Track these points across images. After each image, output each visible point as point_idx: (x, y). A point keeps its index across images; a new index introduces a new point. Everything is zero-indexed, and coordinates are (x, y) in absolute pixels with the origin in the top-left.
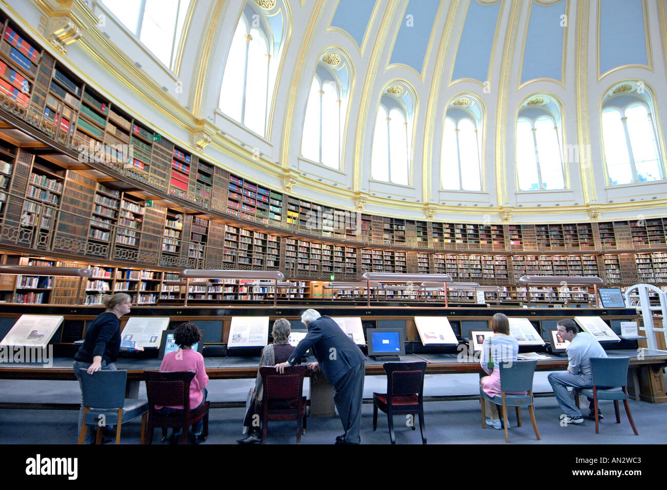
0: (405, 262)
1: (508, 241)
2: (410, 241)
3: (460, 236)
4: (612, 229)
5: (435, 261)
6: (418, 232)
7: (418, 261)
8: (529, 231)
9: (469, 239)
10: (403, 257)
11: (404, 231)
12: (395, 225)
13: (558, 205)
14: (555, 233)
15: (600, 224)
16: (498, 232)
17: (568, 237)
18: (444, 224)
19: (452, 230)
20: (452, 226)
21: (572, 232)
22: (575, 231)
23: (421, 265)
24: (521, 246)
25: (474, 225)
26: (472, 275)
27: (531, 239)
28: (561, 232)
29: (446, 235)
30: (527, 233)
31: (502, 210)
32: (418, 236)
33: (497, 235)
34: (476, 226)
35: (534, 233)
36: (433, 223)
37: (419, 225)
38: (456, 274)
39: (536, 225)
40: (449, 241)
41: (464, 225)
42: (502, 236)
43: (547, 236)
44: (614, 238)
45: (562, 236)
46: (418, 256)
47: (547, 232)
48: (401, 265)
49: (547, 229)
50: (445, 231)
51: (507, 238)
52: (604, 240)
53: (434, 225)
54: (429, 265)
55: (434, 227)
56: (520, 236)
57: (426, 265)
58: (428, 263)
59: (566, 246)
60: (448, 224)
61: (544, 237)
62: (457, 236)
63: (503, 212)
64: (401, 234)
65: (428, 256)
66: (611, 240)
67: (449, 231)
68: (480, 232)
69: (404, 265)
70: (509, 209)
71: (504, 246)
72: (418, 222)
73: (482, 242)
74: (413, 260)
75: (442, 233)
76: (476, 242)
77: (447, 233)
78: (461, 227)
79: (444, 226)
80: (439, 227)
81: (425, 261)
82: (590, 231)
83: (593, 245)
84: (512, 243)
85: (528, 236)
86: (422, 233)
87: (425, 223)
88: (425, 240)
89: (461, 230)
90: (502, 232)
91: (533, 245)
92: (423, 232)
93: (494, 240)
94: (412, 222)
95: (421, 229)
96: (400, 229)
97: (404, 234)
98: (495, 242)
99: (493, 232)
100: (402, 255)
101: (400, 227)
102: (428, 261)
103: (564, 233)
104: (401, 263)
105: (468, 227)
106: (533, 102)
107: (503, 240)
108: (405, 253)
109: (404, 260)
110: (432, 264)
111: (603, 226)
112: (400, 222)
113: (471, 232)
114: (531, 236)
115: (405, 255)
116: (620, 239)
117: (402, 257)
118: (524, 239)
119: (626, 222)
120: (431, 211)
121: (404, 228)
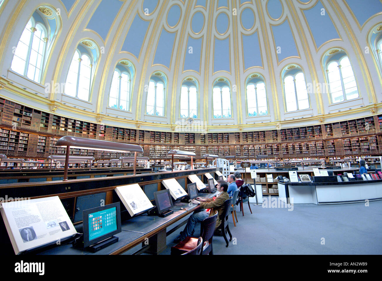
0: (28, 141)
1: (98, 134)
2: (34, 126)
3: (71, 127)
4: (144, 134)
5: (51, 142)
6: (42, 119)
7: (38, 141)
8: (110, 129)
9: (76, 130)
10: (27, 137)
11: (31, 117)
12: (25, 111)
13: (125, 118)
14: (121, 132)
15: (140, 130)
16: (93, 128)
17: (126, 135)
18: (62, 117)
19: (67, 123)
20: (67, 120)
21: (128, 133)
22: (130, 133)
23: (40, 144)
24: (104, 137)
25: (81, 122)
26: (74, 153)
27: (110, 134)
28: (124, 132)
29: (62, 125)
30: (109, 131)
31: (98, 116)
32: (41, 123)
33: (93, 130)
34: (82, 122)
35: (112, 131)
36: (54, 115)
37: (44, 115)
38: (63, 152)
39: (114, 127)
40: (63, 129)
41: (75, 121)
42: (96, 131)
43: (118, 134)
44: (144, 138)
45: (124, 134)
46: (39, 137)
47: (118, 131)
48: (24, 143)
49: (118, 130)
50: (62, 122)
51: (98, 132)
52: (141, 138)
53: (55, 117)
54: (45, 145)
55: (55, 118)
56: (105, 132)
57: (44, 145)
58: (45, 143)
59: (125, 139)
60: (64, 118)
61: (116, 134)
62: (69, 127)
63: (99, 117)
64: (28, 119)
65: (46, 138)
66: (142, 139)
67: (64, 123)
68: (84, 126)
69: (26, 143)
70: (103, 116)
71: (95, 136)
72: (43, 112)
73: (84, 133)
74: (34, 140)
75: (59, 123)
76: (80, 132)
77: (62, 124)
78: (73, 121)
79: (62, 119)
80: (58, 119)
81: (43, 141)
82: (136, 133)
83: (136, 140)
84: (100, 135)
85: (109, 132)
86: (44, 121)
87: (48, 114)
88: (46, 126)
89: (72, 123)
90: (96, 128)
91: (111, 137)
92: (46, 121)
93: (91, 132)
94: (39, 112)
95: (44, 118)
96: (28, 115)
97: (31, 120)
98: (91, 134)
99: (91, 128)
100: (26, 135)
101: (28, 114)
102: (46, 142)
103: (125, 133)
104: (24, 141)
105: (77, 122)
106: (123, 63)
107: (96, 133)
108: (29, 134)
109: (27, 139)
110: (48, 144)
111: (141, 132)
112: (29, 110)
113: (79, 125)
114: (110, 132)
115: (28, 136)
116: (146, 138)
117: (25, 137)
118: (107, 133)
119: (149, 132)
120: (56, 107)
121: (31, 115)
